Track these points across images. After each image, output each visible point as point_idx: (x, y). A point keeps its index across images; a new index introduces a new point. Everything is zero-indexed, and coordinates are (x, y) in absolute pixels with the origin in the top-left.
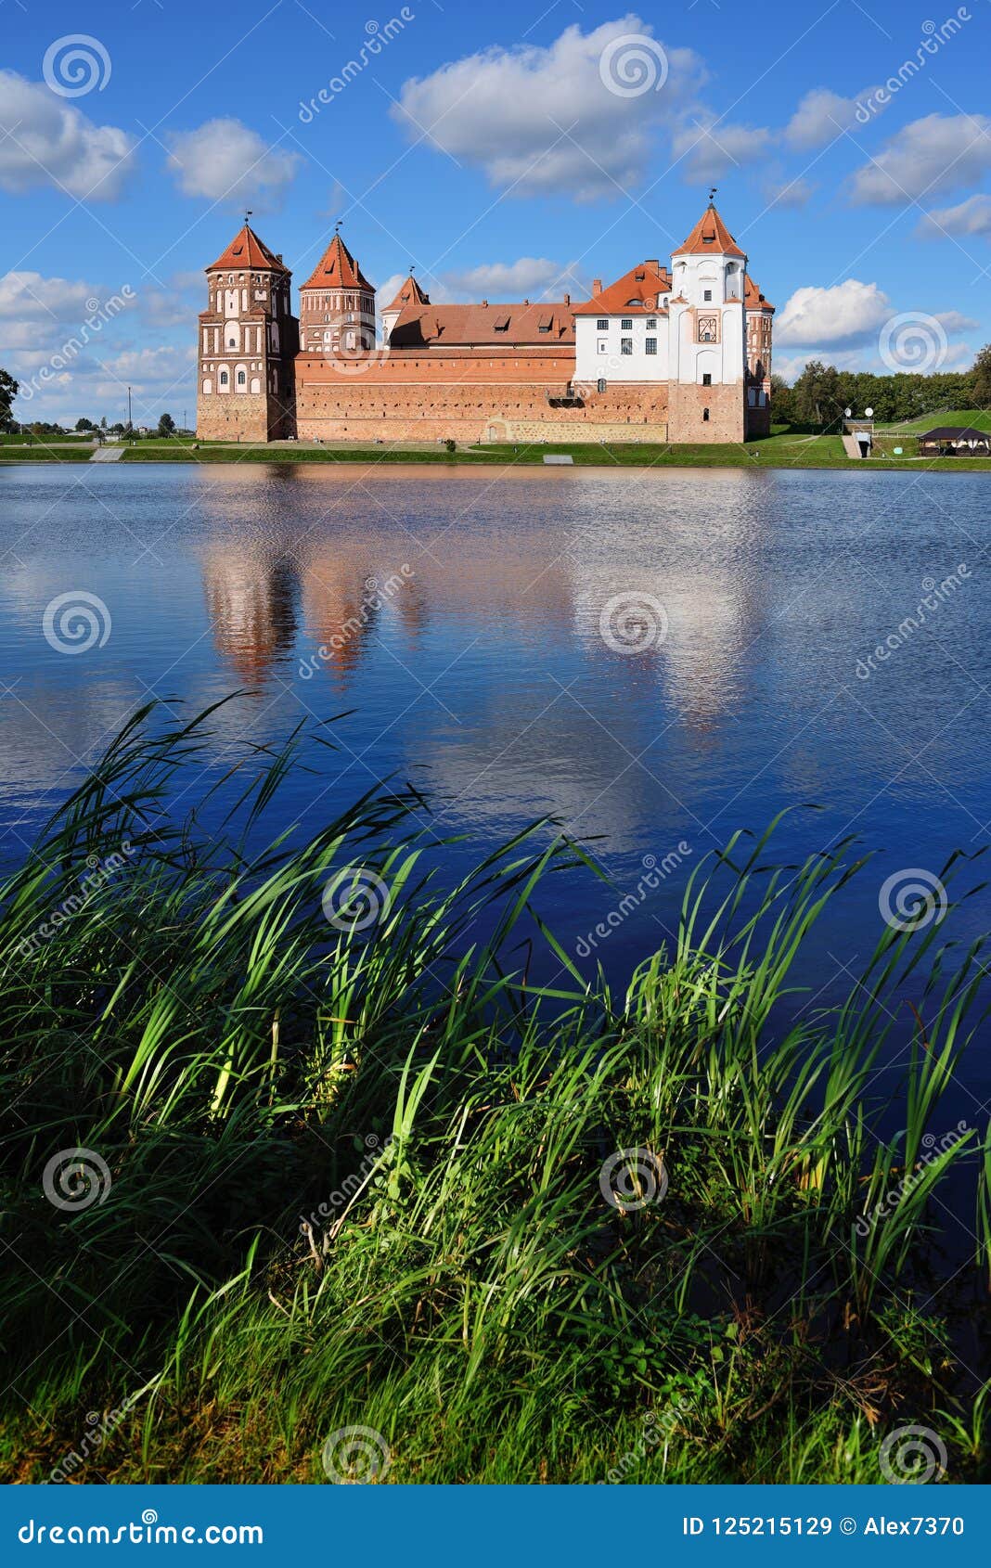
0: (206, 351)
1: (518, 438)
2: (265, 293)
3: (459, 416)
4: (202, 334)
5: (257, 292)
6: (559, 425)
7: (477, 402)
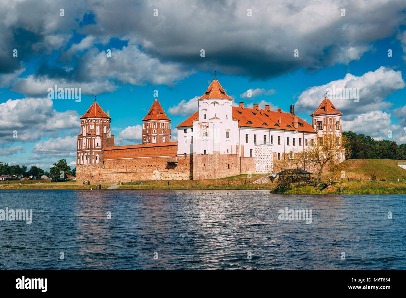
0: (79, 149)
1: (162, 179)
2: (93, 126)
3: (145, 170)
4: (78, 142)
5: (91, 126)
6: (173, 173)
7: (150, 164)
